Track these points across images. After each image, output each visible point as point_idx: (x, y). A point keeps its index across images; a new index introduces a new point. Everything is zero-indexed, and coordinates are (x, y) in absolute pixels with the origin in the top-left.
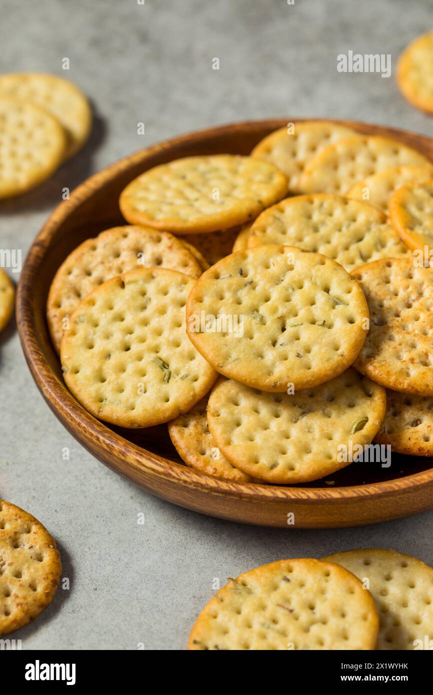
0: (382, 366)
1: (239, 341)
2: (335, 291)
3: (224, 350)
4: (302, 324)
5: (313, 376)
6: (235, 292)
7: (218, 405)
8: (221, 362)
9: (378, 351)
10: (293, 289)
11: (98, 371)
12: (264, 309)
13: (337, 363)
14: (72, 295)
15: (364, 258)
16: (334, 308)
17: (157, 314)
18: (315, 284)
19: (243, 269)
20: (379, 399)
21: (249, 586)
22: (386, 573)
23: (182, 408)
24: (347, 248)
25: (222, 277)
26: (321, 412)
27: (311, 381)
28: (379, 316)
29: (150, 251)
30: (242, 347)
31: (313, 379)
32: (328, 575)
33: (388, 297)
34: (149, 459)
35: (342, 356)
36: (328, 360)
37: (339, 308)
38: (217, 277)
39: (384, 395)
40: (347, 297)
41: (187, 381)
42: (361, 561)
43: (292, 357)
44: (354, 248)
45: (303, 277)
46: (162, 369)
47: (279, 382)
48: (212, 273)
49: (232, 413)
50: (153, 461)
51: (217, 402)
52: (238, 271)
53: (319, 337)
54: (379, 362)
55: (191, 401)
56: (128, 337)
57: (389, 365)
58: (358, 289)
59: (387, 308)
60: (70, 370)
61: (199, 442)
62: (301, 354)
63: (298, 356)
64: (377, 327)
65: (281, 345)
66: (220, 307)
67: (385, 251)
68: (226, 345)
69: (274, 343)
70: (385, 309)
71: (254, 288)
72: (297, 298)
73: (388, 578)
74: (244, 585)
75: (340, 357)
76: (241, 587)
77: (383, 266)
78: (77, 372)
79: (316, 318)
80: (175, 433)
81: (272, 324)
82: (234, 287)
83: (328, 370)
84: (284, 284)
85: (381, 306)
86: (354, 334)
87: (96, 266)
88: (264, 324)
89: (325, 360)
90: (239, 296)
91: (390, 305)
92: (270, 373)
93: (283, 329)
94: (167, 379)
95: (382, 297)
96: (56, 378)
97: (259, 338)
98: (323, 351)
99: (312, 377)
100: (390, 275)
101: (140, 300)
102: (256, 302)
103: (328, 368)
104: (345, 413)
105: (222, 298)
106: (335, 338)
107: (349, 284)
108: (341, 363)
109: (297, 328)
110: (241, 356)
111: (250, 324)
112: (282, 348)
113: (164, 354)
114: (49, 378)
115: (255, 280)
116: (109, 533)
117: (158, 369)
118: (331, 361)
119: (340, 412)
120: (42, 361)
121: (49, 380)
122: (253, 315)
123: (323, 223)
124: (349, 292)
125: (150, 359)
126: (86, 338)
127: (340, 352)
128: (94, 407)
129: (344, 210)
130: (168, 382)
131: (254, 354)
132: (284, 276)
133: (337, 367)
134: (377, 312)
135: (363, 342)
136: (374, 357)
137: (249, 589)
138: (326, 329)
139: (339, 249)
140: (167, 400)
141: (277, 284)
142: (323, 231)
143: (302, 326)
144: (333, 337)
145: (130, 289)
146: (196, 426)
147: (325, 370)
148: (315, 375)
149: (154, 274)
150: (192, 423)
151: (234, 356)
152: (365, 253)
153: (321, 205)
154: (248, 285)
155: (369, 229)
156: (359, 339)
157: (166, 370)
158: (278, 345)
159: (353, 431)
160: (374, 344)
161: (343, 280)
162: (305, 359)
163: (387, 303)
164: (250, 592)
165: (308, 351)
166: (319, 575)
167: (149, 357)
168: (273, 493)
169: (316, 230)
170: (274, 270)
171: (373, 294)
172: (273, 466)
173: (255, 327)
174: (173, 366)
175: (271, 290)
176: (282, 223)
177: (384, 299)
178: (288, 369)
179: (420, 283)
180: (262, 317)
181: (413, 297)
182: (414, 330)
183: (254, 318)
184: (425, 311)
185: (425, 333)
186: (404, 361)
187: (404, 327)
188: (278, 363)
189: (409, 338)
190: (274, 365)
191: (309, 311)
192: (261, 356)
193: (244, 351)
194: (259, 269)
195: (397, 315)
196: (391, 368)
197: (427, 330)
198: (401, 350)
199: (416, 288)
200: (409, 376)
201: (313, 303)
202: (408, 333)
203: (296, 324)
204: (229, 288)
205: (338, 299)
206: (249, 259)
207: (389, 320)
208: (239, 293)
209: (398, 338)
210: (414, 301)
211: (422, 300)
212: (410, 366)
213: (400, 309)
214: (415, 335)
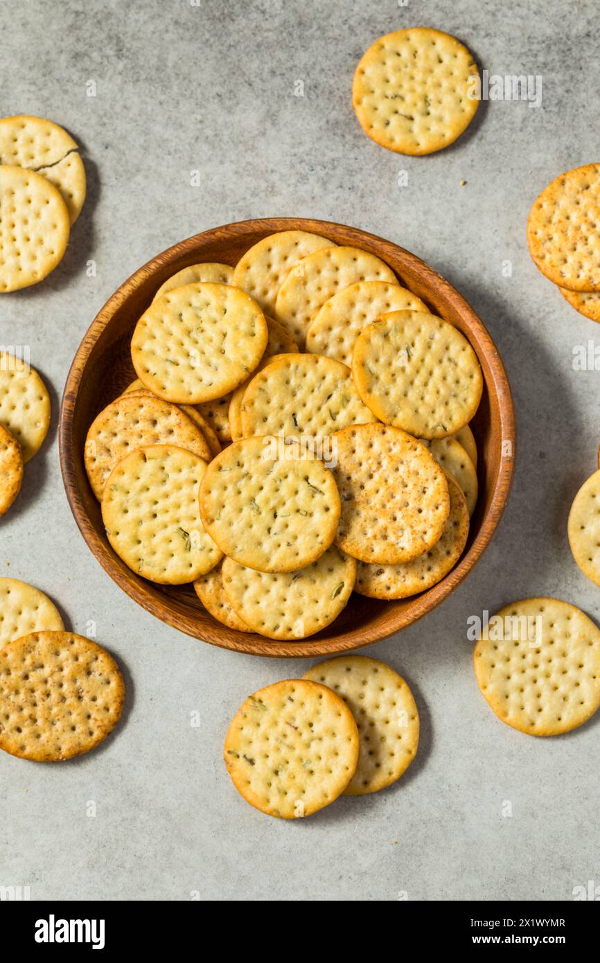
0: (352, 544)
1: (242, 532)
2: (313, 481)
3: (232, 542)
4: (289, 514)
5: (301, 563)
6: (235, 484)
7: (230, 572)
8: (231, 552)
10: (281, 480)
11: (134, 536)
12: (258, 500)
13: (319, 550)
14: (103, 452)
15: (333, 416)
16: (313, 497)
17: (175, 491)
18: (297, 476)
19: (240, 461)
20: (351, 565)
21: (264, 704)
22: (362, 679)
23: (203, 573)
24: (319, 409)
25: (224, 469)
26: (308, 579)
28: (348, 491)
29: (163, 423)
30: (245, 537)
32: (321, 697)
33: (354, 470)
34: (183, 626)
35: (322, 542)
36: (312, 548)
37: (318, 496)
38: (220, 468)
40: (323, 487)
41: (204, 553)
42: (344, 669)
43: (284, 545)
44: (324, 408)
45: (287, 470)
46: (184, 538)
48: (216, 465)
49: (241, 579)
50: (186, 628)
51: (229, 570)
52: (236, 464)
53: (302, 527)
54: (349, 542)
55: (208, 568)
56: (155, 507)
57: (358, 543)
59: (354, 482)
60: (112, 533)
61: (218, 597)
62: (291, 542)
63: (289, 544)
64: (347, 502)
65: (275, 534)
66: (225, 498)
67: (350, 407)
68: (232, 536)
69: (269, 530)
70: (352, 483)
71: (250, 478)
72: (284, 491)
73: (364, 683)
74: (260, 701)
75: (320, 546)
76: (257, 704)
77: (349, 436)
78: (118, 533)
79: (300, 508)
80: (198, 588)
81: (266, 515)
82: (234, 480)
84: (273, 475)
85: (349, 478)
87: (120, 431)
88: (260, 513)
89: (309, 547)
90: (238, 487)
91: (356, 479)
92: (268, 560)
93: (275, 516)
94: (188, 548)
95: (350, 470)
96: (103, 545)
97: (257, 529)
98: (307, 539)
100: (355, 445)
101: (161, 476)
102: (252, 494)
103: (312, 557)
104: (326, 579)
105: (225, 488)
106: (315, 527)
108: (322, 550)
109: (286, 518)
110: (245, 547)
111: (250, 516)
112: (275, 537)
113: (185, 525)
114: (98, 547)
115: (251, 472)
116: (155, 645)
117: (181, 539)
118: (314, 549)
119: (323, 579)
120: (89, 529)
121: (98, 549)
122: (251, 506)
123: (299, 386)
124: (324, 481)
125: (175, 530)
126: (121, 505)
127: (320, 539)
128: (134, 567)
129: (316, 370)
130: (190, 550)
131: (255, 542)
132: (273, 467)
133: (318, 554)
134: (346, 488)
135: (337, 522)
136: (347, 535)
137: (264, 706)
138: (308, 518)
139: (313, 412)
140: (191, 565)
141: (268, 475)
142: (300, 395)
143: (290, 517)
145: (151, 464)
146: (214, 583)
147: (310, 558)
149: (169, 453)
150: (211, 582)
151: (240, 547)
152: (334, 411)
153: (297, 367)
154: (245, 476)
155: (336, 386)
157: (187, 539)
158: (272, 533)
159: (333, 597)
160: (346, 522)
162: (293, 548)
163: (354, 477)
164: (265, 709)
165: (296, 538)
166: (315, 699)
167: (172, 529)
168: (277, 652)
169: (294, 394)
170: (264, 462)
171: (342, 469)
172: (276, 628)
173: (253, 518)
174: (192, 537)
175: (264, 481)
176: (267, 393)
177: (351, 472)
178: (281, 559)
179: (379, 453)
180: (259, 508)
181: (374, 468)
182: (376, 504)
183: (253, 508)
184: (384, 484)
185: (384, 506)
186: (368, 539)
187: (368, 502)
188: (274, 552)
189: (372, 514)
190: (270, 552)
191: (294, 502)
192: (260, 544)
193: (247, 542)
194: (253, 462)
195: (362, 487)
196: (360, 545)
197: (386, 503)
198: (366, 527)
199: (375, 459)
200: (373, 551)
201: (297, 492)
202: (371, 509)
203: (284, 514)
204: (231, 481)
205: (315, 488)
206: (244, 452)
207: (356, 494)
208: (238, 484)
209: (363, 513)
210: (374, 471)
211: (381, 471)
212: (374, 542)
213: (364, 482)
214: (376, 511)
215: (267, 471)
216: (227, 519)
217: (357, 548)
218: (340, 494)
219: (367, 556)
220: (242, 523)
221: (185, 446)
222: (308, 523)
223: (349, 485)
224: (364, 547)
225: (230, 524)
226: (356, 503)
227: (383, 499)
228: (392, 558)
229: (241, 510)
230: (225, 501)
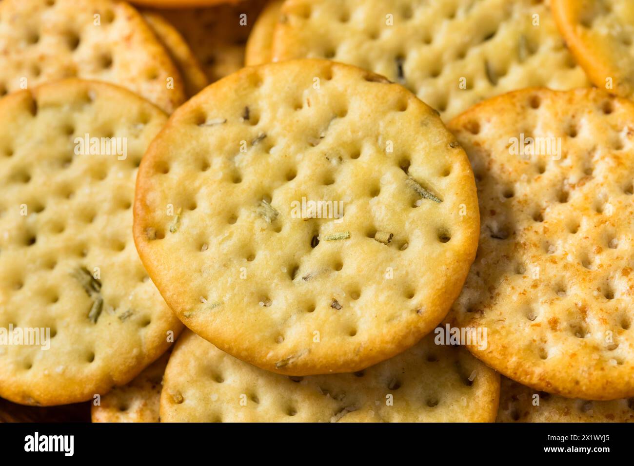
1: (225, 265)
2: (420, 169)
3: (196, 282)
4: (349, 237)
5: (357, 352)
7: (182, 379)
8: (188, 307)
9: (492, 298)
10: (341, 159)
12: (280, 197)
13: (407, 327)
15: (493, 76)
16: (413, 204)
19: (251, 108)
20: (484, 395)
23: (117, 378)
24: (461, 55)
25: (209, 121)
27: (352, 361)
28: (502, 218)
29: (92, 39)
30: (229, 280)
31: (357, 359)
33: (524, 177)
35: (418, 312)
36: (390, 320)
37: (425, 205)
38: (200, 120)
39: (495, 386)
40: (442, 185)
41: (129, 326)
43: (323, 305)
44: (474, 54)
45: (360, 134)
46: (87, 291)
47: (290, 361)
48: (192, 112)
49: (206, 399)
51: (181, 374)
52: (241, 111)
53: (376, 270)
54: (488, 325)
55: (133, 368)
56: (33, 219)
57: (509, 333)
58: (464, 170)
59: (519, 202)
62: (341, 302)
63: (335, 305)
64: (496, 241)
65: (305, 279)
66: (199, 188)
67: (535, 62)
68: (200, 271)
69: (293, 272)
70: (516, 202)
71: (267, 149)
72: (346, 180)
75: (414, 315)
77: (523, 108)
79: (377, 225)
81: (291, 233)
82: (229, 146)
83: (387, 343)
84: (324, 146)
85: (510, 194)
86: (444, 267)
88: (278, 230)
89: (384, 319)
90: (237, 165)
91: (526, 195)
92: (277, 338)
93: (314, 242)
94: (94, 314)
95: (513, 176)
98: (382, 298)
99: (357, 355)
100: (534, 127)
101: (61, 146)
102: (266, 182)
103: (388, 338)
105: (205, 166)
106: (407, 273)
107: (447, 157)
108: (415, 327)
109: (338, 244)
110: (227, 298)
111: (251, 230)
112: (306, 286)
113: (96, 262)
115: (271, 133)
117: (80, 293)
118: (395, 322)
122: (258, 210)
124: (446, 173)
125: (70, 270)
127: (414, 302)
130: (96, 321)
131: (252, 294)
132: (326, 129)
133: (405, 337)
134: (498, 210)
135: (464, 276)
136: (482, 313)
138: (393, 250)
139: (446, 57)
140: (91, 359)
141: (312, 145)
142: (419, 16)
143: (348, 243)
144: (404, 272)
145: (46, 120)
146: (141, 412)
147: (382, 342)
148: (362, 350)
149: (92, 94)
150: (136, 406)
151: (213, 297)
152: (495, 64)
154: (256, 143)
155: (508, 15)
156: (453, 278)
157: (94, 295)
158: (299, 277)
160: (486, 282)
161: (436, 149)
162: (345, 315)
163: (522, 190)
165: (355, 294)
167: (67, 265)
169: (406, 14)
170: (309, 114)
171: (496, 169)
173: (259, 236)
174: (108, 291)
175: (299, 157)
177: (515, 181)
178: (312, 335)
179: (590, 147)
180: (277, 215)
181: (573, 178)
182: (566, 254)
183: (261, 215)
184: (593, 212)
185: (586, 263)
186: (538, 325)
187: (546, 247)
188: (294, 318)
189: (554, 272)
190: (285, 320)
191: (365, 210)
192: (265, 299)
193: (233, 287)
194: (281, 111)
195: (538, 217)
196: (512, 338)
197: (591, 256)
198: (536, 300)
199: (580, 158)
200: (544, 357)
201: (375, 192)
202: (554, 262)
203: (337, 235)
204: (220, 148)
205: (423, 185)
206: (266, 88)
207: (521, 227)
208: (237, 159)
209: (534, 271)
210: (573, 187)
211: (589, 186)
212: (549, 335)
213: (544, 204)
214: (565, 267)
215: (313, 138)
216: (195, 232)
217: (505, 342)
218: (481, 219)
219: (527, 365)
220: (229, 246)
221: (132, 87)
222: (391, 260)
223: (508, 207)
224: (523, 343)
225: (201, 245)
226: (517, 244)
227: (587, 243)
228: (590, 374)
229: (232, 218)
230: (196, 190)
